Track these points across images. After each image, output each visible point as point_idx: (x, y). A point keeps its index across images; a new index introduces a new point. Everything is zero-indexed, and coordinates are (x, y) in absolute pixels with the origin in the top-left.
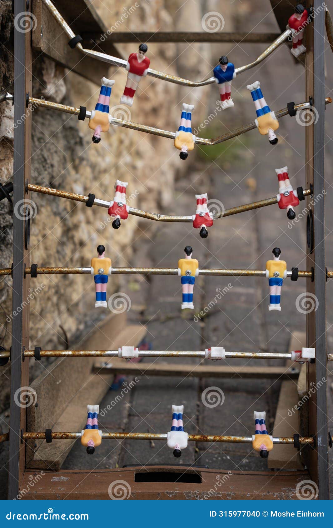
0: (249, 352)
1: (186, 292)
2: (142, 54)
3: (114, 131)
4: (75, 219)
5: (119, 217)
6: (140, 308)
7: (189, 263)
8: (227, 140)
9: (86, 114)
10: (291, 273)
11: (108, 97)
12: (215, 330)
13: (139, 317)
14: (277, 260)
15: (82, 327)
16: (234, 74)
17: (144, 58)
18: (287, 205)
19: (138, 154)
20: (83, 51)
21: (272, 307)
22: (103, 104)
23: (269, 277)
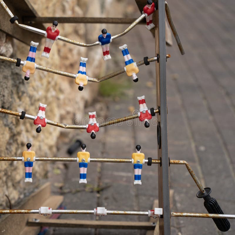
0: (122, 211)
1: (82, 172)
2: (54, 27)
3: (45, 76)
4: (18, 129)
5: (40, 125)
6: (60, 185)
7: (84, 154)
8: (107, 79)
9: (21, 63)
10: (147, 161)
11: (34, 53)
12: (106, 198)
13: (59, 190)
14: (139, 152)
15: (22, 196)
16: (111, 40)
17: (56, 29)
18: (144, 119)
19: (61, 91)
20: (18, 25)
21: (136, 182)
22: (32, 57)
23: (134, 163)
